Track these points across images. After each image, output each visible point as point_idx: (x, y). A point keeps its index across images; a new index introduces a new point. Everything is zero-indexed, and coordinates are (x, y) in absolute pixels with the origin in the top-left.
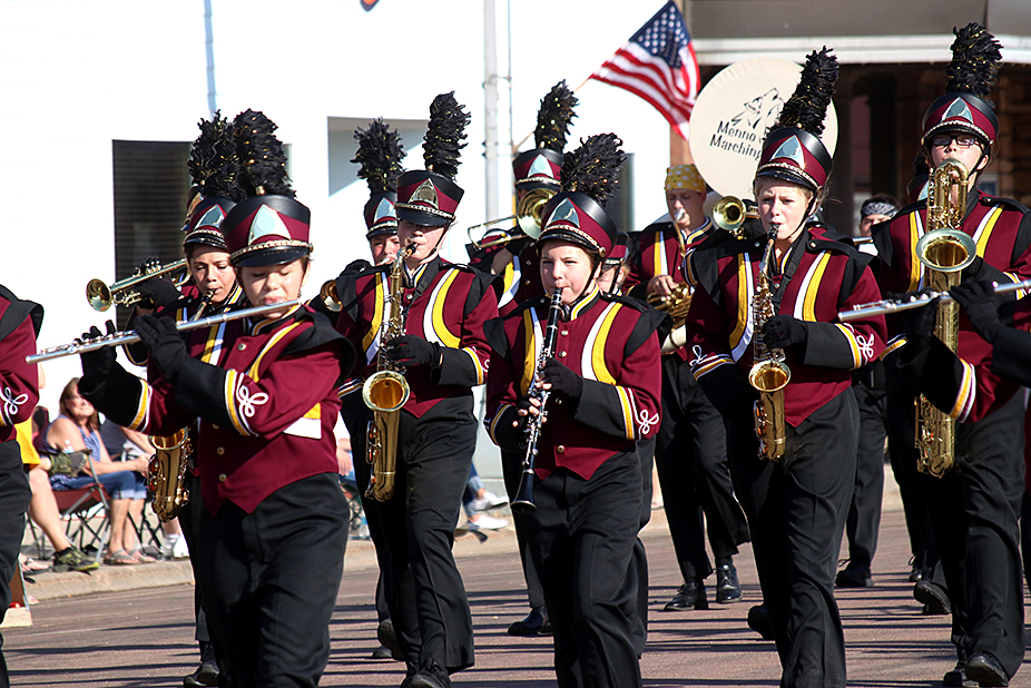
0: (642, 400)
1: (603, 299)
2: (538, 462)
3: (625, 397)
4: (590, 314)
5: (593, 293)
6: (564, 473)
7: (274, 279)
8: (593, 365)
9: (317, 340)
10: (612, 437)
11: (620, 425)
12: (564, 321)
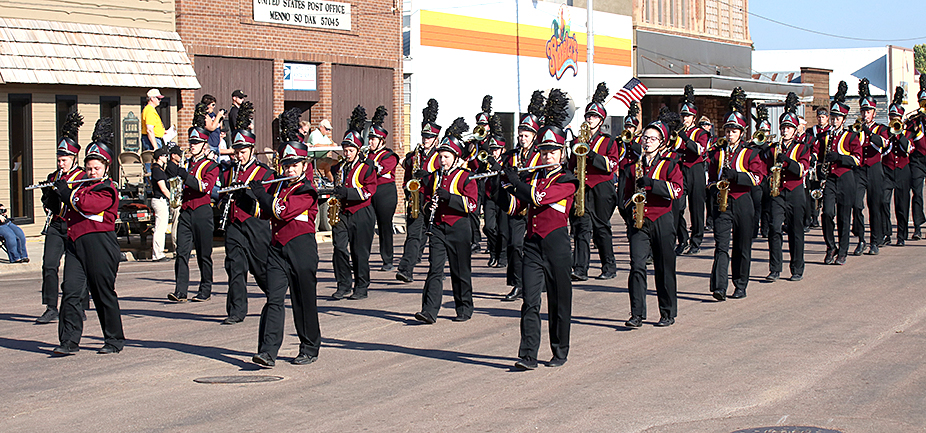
0: (470, 200)
1: (459, 169)
2: (434, 220)
3: (465, 200)
4: (454, 174)
5: (455, 167)
6: (444, 223)
7: (292, 169)
8: (453, 189)
9: (304, 189)
10: (460, 212)
11: (463, 208)
12: (445, 175)
